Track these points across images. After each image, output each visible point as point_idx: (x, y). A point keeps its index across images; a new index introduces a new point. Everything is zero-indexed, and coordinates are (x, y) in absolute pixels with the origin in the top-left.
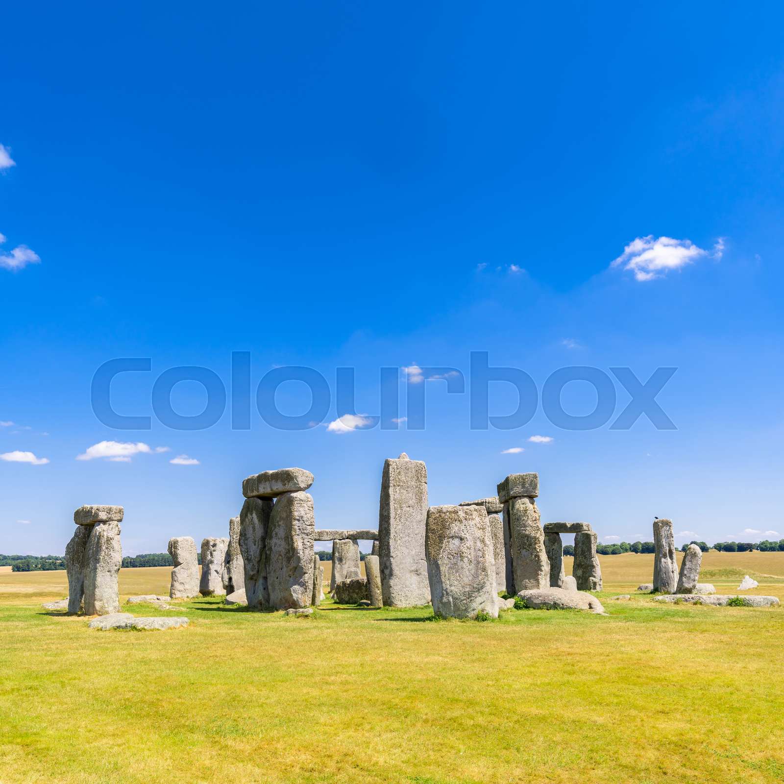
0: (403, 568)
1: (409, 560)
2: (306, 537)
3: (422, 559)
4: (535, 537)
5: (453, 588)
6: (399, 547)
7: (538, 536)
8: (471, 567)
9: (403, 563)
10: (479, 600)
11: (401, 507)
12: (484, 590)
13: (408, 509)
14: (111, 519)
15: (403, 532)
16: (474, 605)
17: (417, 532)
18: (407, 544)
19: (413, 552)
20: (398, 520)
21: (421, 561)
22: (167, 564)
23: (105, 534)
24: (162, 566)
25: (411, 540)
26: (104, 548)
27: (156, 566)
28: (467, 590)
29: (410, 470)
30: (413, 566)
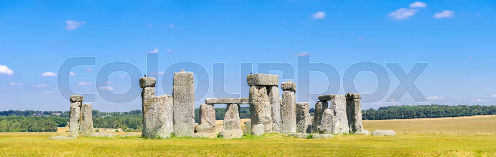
4: (256, 105)
5: (149, 127)
7: (257, 105)
8: (155, 120)
10: (159, 132)
12: (161, 128)
14: (76, 101)
16: (157, 134)
22: (403, 116)
23: (73, 107)
24: (398, 118)
26: (72, 112)
27: (392, 119)
28: (153, 128)
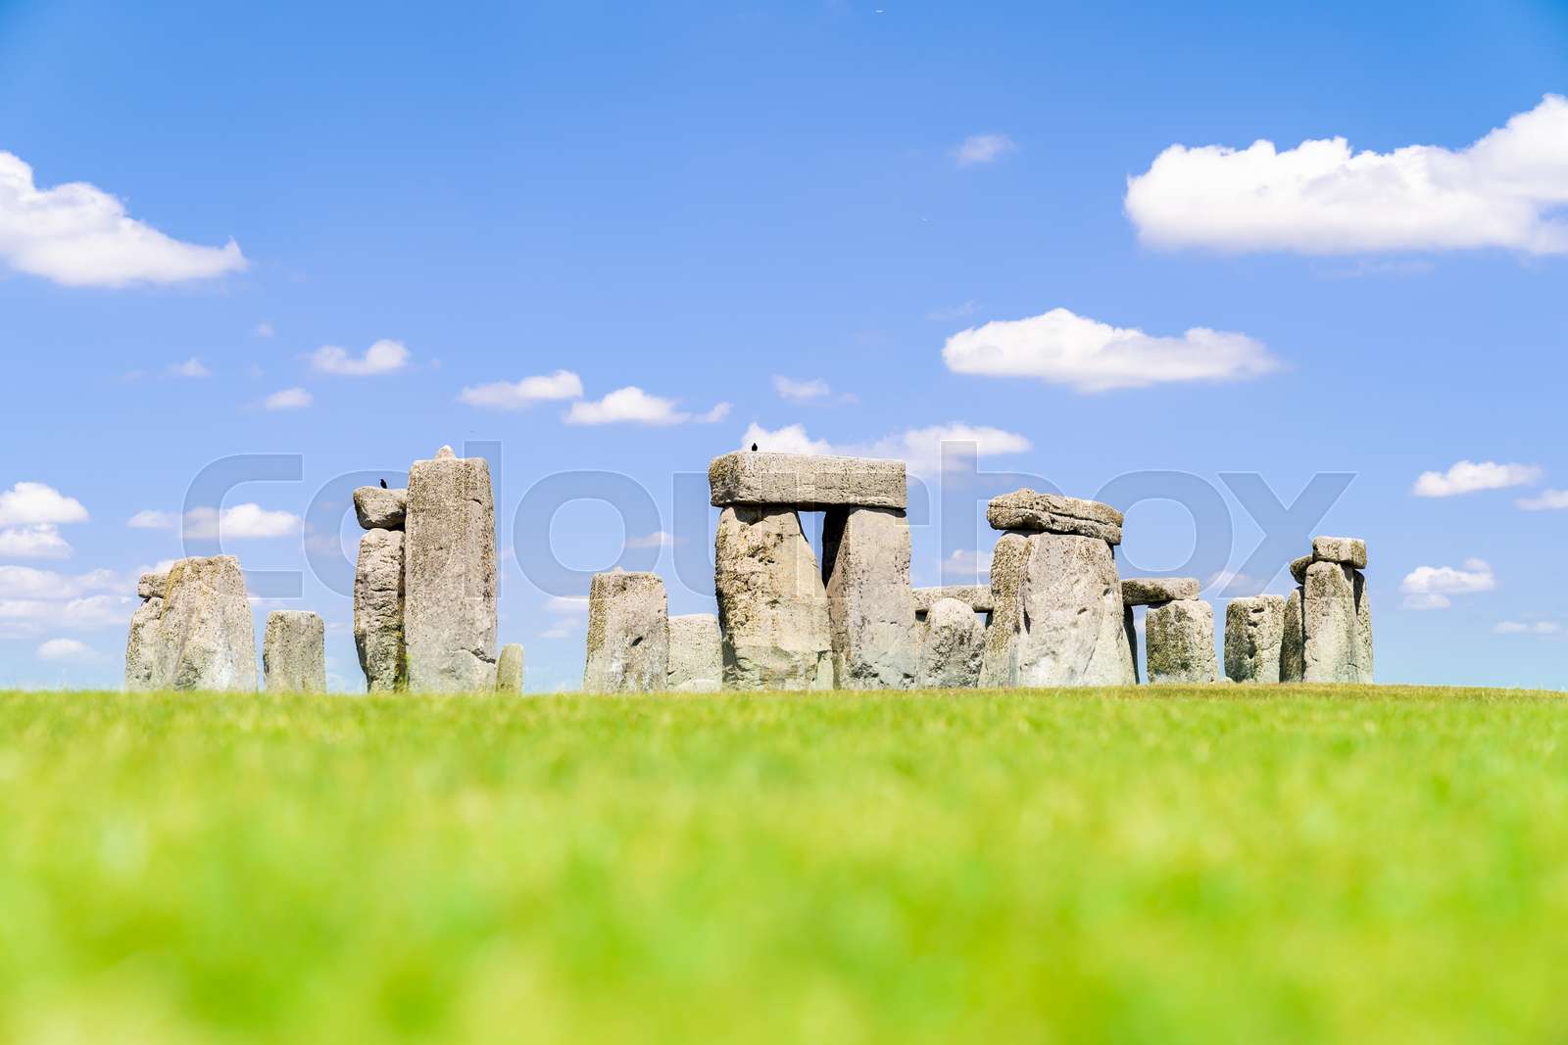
0: (426, 666)
1: (438, 649)
2: (374, 611)
3: (462, 648)
6: (420, 626)
9: (426, 655)
11: (425, 551)
13: (439, 553)
15: (427, 596)
17: (453, 596)
18: (435, 620)
19: (446, 635)
20: (418, 576)
21: (460, 651)
25: (442, 612)
29: (444, 479)
30: (444, 662)
